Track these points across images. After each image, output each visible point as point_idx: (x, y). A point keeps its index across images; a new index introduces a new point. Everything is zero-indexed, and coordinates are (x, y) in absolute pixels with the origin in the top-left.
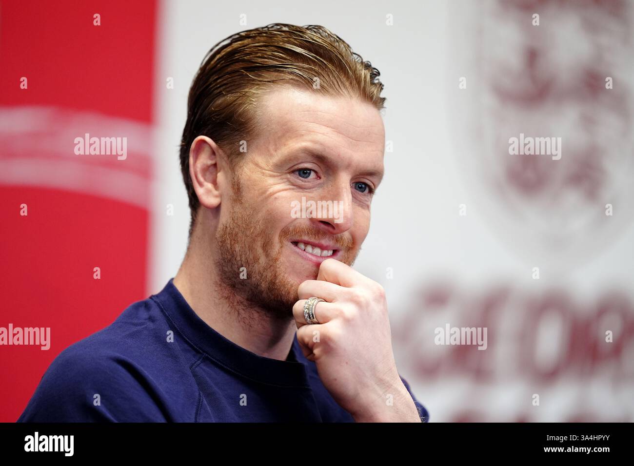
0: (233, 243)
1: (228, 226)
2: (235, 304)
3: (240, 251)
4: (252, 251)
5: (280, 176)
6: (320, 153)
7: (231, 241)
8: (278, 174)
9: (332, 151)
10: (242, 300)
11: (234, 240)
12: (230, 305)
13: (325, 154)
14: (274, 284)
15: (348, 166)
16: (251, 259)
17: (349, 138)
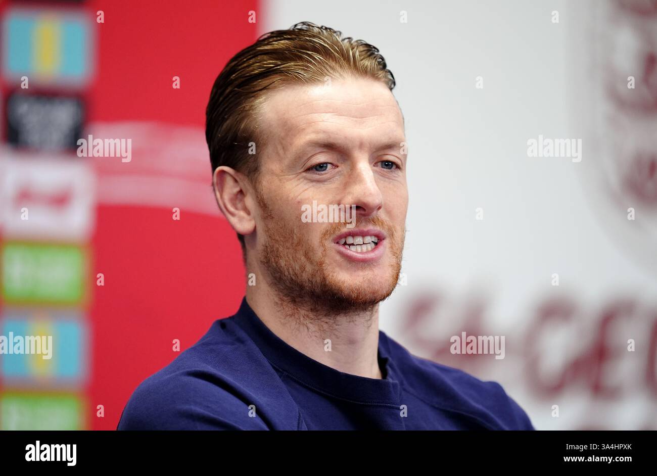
0: (277, 259)
1: (267, 245)
2: (302, 319)
3: (285, 265)
4: (297, 261)
5: (296, 176)
6: (326, 141)
7: (275, 259)
8: (294, 176)
9: (337, 136)
10: (307, 313)
11: (277, 257)
12: (297, 322)
13: (332, 141)
14: (325, 285)
15: (361, 146)
16: (298, 270)
17: (353, 117)
